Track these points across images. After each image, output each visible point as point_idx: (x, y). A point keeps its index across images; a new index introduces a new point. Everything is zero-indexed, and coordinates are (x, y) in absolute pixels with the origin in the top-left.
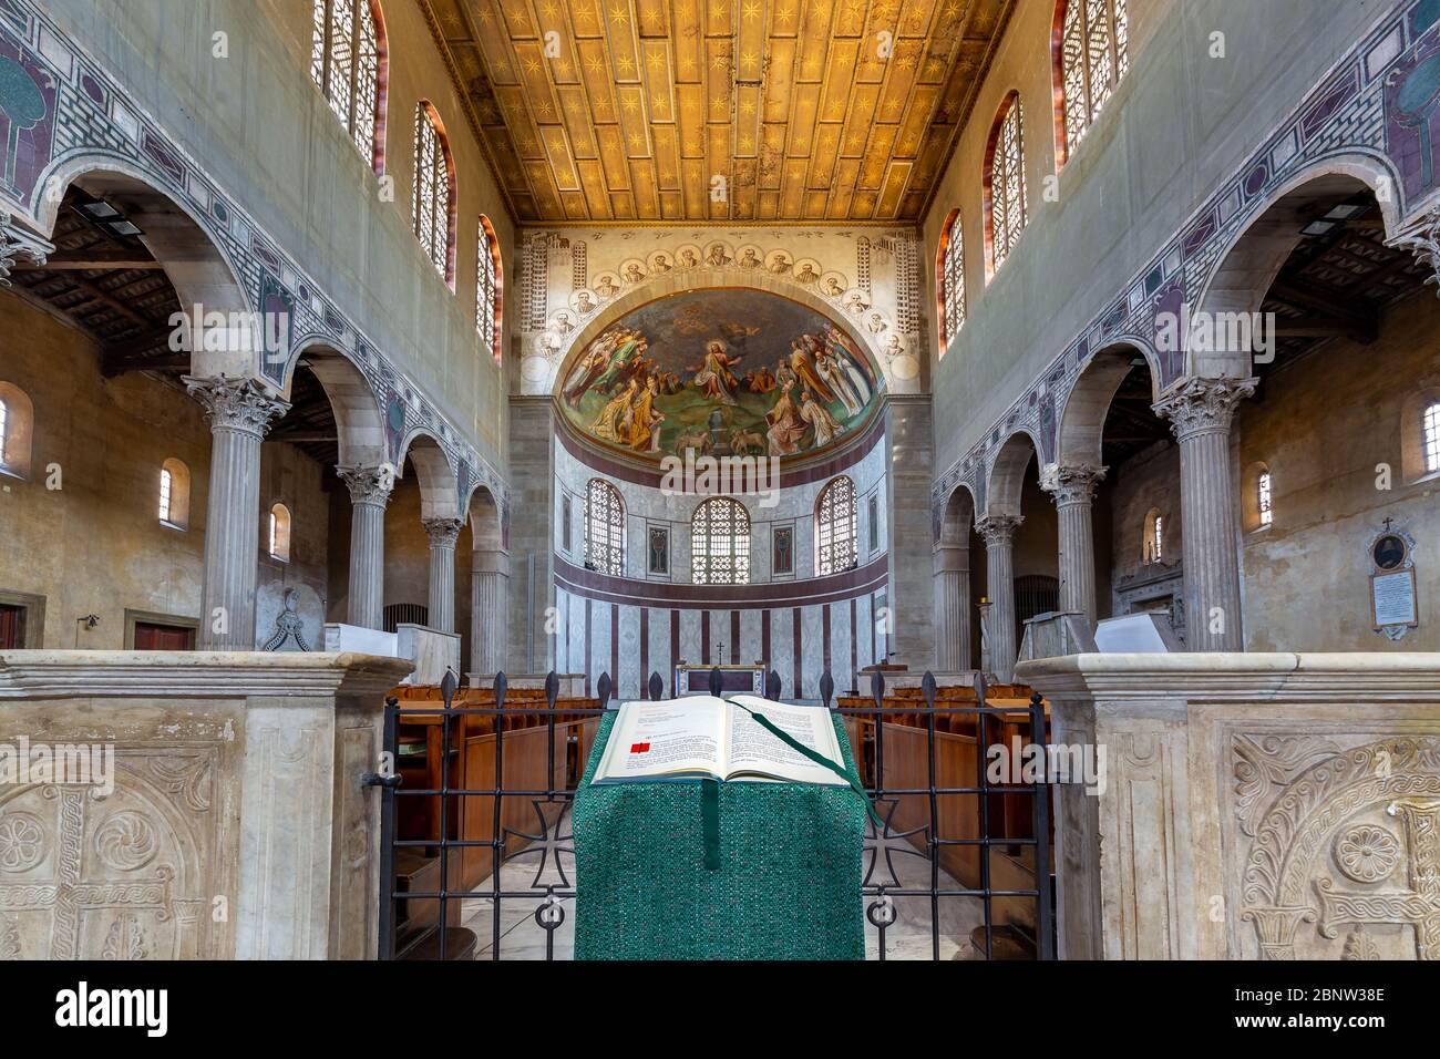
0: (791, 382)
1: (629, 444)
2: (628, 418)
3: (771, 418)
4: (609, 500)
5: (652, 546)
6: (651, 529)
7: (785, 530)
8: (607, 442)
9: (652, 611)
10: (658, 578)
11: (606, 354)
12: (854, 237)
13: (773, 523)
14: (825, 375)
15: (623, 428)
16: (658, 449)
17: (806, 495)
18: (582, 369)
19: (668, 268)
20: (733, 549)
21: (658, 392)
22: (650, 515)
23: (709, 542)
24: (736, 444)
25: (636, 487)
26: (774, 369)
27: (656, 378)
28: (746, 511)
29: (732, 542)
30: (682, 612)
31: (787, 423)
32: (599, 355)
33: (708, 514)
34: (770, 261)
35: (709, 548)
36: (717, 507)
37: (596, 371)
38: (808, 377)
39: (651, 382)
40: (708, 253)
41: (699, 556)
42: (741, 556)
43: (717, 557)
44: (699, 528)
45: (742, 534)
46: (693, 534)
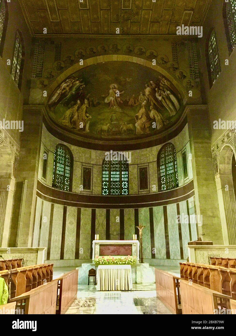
1: (75, 128)
2: (75, 117)
3: (137, 117)
4: (65, 154)
5: (84, 176)
6: (84, 168)
7: (144, 169)
8: (66, 127)
9: (82, 209)
10: (86, 193)
11: (67, 88)
13: (139, 165)
14: (160, 98)
15: (73, 121)
16: (88, 131)
17: (153, 152)
18: (57, 95)
19: (95, 53)
20: (121, 178)
21: (89, 106)
22: (84, 161)
23: (110, 174)
24: (122, 129)
26: (138, 96)
27: (88, 100)
29: (121, 174)
30: (97, 210)
31: (144, 119)
32: (64, 89)
33: (110, 161)
34: (136, 51)
35: (110, 178)
37: (63, 95)
38: (153, 99)
39: (86, 101)
40: (111, 47)
41: (106, 181)
42: (125, 181)
43: (114, 182)
44: (106, 167)
45: (125, 171)
46: (103, 171)
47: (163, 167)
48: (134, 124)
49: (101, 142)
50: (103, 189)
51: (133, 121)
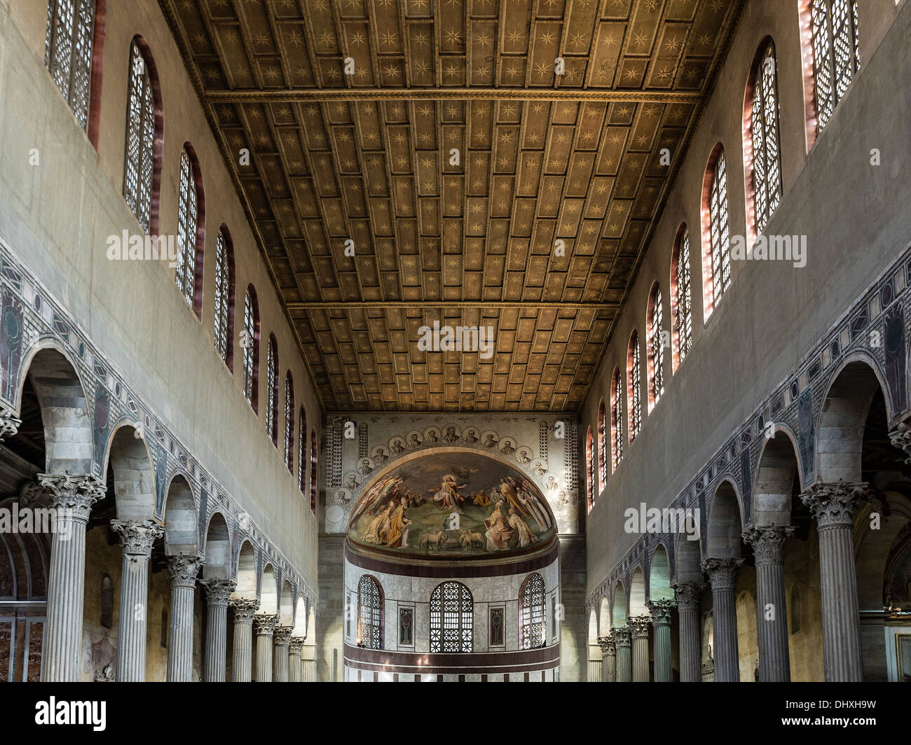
0: (501, 501)
1: (386, 544)
2: (386, 526)
3: (488, 524)
4: (372, 590)
5: (401, 623)
6: (401, 609)
7: (498, 610)
8: (372, 545)
9: (400, 676)
10: (404, 649)
11: (377, 493)
12: (538, 421)
13: (490, 604)
14: (524, 502)
15: (383, 533)
16: (407, 545)
17: (513, 584)
19: (419, 443)
20: (460, 623)
21: (408, 506)
22: (400, 599)
23: (443, 617)
24: (463, 539)
25: (391, 576)
26: (490, 492)
27: (407, 497)
28: (470, 593)
29: (460, 618)
30: (423, 676)
31: (500, 527)
32: (372, 495)
33: (442, 594)
34: (484, 439)
35: (443, 623)
36: (449, 589)
37: (369, 503)
38: (513, 500)
39: (403, 501)
40: (445, 432)
41: (436, 629)
42: (467, 629)
43: (449, 630)
44: (436, 606)
45: (467, 611)
46: (431, 611)
47: (527, 610)
48: (483, 533)
49: (427, 563)
50: (431, 641)
51: (481, 528)
